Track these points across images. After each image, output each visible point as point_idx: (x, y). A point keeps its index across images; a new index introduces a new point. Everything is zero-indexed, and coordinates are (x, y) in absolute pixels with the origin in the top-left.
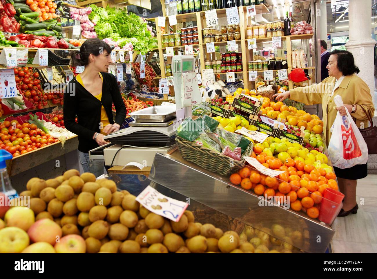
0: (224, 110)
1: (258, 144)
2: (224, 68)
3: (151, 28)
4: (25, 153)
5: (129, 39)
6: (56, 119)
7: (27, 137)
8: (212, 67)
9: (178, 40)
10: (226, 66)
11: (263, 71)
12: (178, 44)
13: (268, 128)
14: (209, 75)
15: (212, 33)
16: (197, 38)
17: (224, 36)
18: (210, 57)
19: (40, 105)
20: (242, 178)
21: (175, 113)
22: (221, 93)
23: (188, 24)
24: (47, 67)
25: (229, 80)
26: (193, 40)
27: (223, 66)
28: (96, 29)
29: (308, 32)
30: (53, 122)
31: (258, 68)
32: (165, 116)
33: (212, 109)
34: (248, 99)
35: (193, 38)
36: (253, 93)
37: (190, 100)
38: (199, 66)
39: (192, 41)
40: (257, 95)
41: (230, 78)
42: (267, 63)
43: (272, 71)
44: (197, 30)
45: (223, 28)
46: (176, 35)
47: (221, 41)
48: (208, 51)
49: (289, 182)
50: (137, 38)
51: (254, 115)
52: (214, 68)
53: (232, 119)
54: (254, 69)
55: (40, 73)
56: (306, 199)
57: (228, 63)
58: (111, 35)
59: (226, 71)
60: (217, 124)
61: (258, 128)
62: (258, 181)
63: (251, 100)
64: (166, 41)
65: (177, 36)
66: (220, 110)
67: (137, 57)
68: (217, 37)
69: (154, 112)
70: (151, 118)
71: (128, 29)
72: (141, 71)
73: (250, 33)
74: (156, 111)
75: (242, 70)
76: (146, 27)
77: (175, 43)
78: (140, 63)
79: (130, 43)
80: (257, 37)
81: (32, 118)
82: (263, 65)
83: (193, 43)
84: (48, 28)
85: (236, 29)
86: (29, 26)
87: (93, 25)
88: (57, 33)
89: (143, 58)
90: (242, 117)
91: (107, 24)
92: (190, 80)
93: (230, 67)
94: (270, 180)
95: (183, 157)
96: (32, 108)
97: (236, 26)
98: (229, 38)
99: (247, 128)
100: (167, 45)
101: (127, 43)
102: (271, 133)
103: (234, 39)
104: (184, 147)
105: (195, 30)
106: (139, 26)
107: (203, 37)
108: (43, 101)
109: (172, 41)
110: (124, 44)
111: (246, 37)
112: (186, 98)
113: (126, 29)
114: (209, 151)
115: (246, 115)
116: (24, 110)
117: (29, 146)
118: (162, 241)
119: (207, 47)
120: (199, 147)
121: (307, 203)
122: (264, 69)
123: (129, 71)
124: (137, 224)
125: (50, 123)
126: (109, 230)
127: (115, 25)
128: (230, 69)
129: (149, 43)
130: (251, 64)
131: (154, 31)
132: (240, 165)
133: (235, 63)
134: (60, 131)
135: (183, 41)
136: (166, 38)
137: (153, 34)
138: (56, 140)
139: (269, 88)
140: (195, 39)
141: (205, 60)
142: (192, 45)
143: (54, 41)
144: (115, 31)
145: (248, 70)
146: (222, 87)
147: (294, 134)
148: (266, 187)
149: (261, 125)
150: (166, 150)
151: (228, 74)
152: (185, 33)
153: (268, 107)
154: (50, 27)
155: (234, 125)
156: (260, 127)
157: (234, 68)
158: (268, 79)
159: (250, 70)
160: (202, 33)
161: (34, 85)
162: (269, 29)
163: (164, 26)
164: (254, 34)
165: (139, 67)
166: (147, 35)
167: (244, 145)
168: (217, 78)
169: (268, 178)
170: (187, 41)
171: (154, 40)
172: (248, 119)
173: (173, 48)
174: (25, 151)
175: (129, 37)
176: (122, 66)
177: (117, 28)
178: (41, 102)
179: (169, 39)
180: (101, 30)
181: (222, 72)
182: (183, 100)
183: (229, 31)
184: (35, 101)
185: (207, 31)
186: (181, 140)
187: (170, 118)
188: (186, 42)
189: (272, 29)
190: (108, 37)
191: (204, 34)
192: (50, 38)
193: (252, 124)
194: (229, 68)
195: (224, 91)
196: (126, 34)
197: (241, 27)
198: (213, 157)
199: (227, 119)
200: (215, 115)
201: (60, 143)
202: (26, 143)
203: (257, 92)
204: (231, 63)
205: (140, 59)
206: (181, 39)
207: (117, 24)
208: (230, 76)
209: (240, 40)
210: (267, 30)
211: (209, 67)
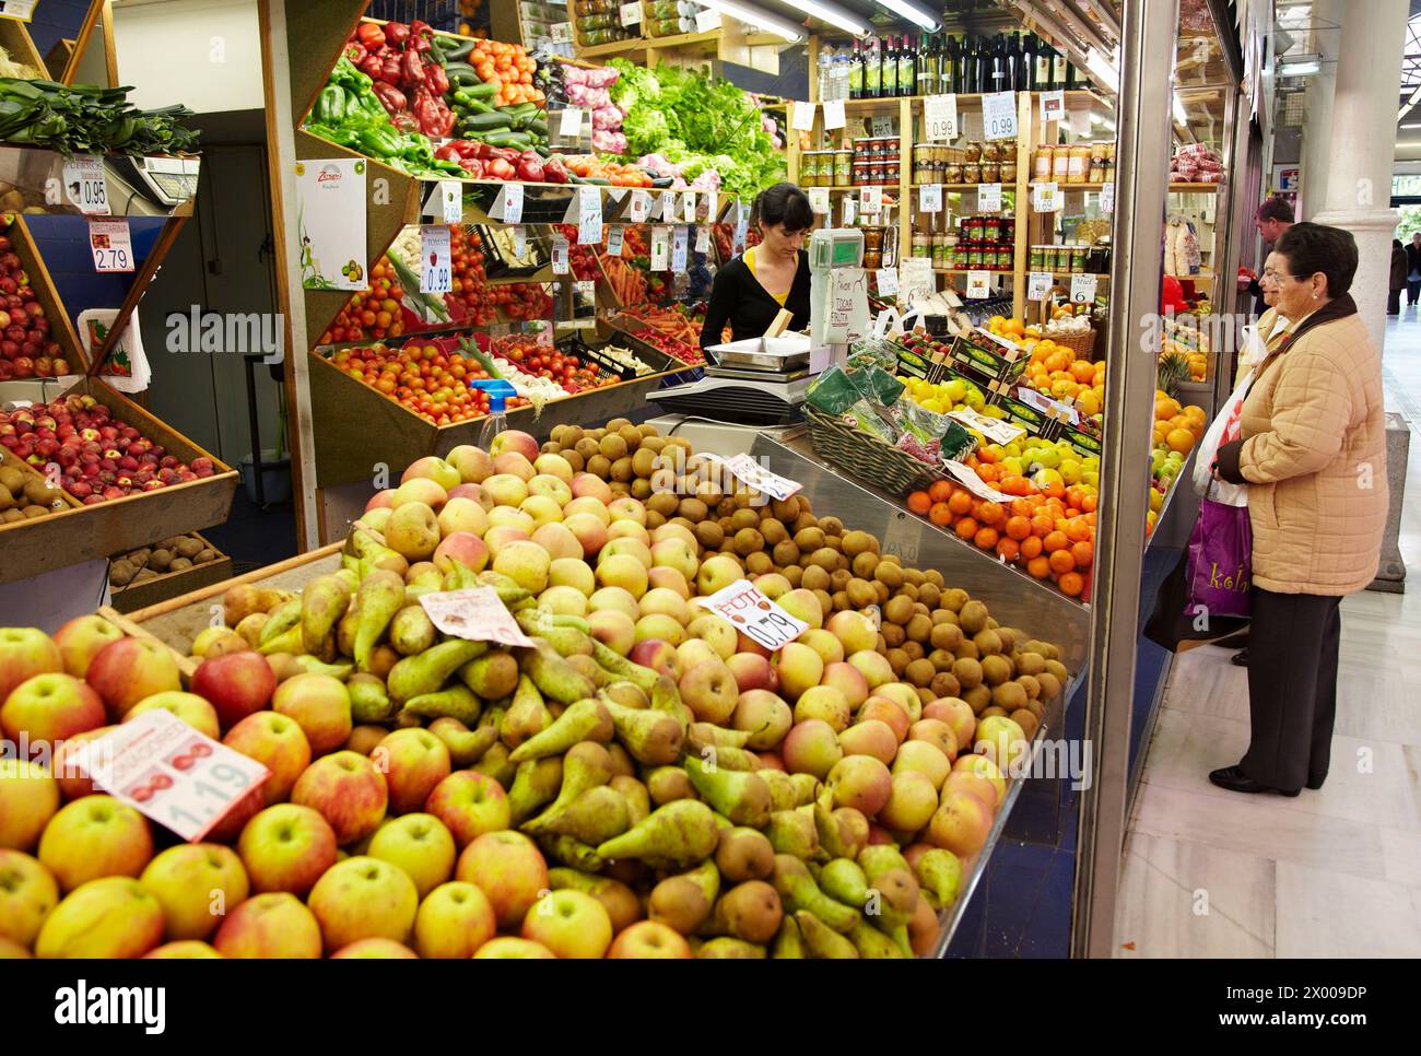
0: (929, 364)
1: (992, 446)
2: (962, 258)
3: (772, 124)
4: (461, 420)
5: (710, 159)
6: (518, 353)
7: (461, 387)
8: (931, 251)
9: (844, 170)
10: (968, 251)
11: (1068, 275)
12: (843, 181)
13: (1032, 416)
14: (917, 274)
15: (941, 157)
16: (897, 169)
17: (971, 169)
18: (930, 223)
19: (481, 317)
20: (933, 503)
21: (807, 355)
22: (946, 325)
23: (878, 123)
24: (515, 226)
25: (972, 293)
26: (885, 172)
27: (961, 251)
28: (626, 125)
29: (1206, 176)
30: (512, 361)
31: (1056, 265)
32: (785, 358)
33: (901, 359)
34: (991, 341)
35: (885, 169)
36: (1032, 333)
37: (845, 329)
38: (895, 245)
39: (881, 177)
40: (1042, 339)
41: (978, 285)
42: (1082, 254)
43: (1094, 275)
44: (898, 148)
45: (971, 147)
46: (838, 156)
47: (963, 182)
48: (924, 207)
49: (1031, 516)
50: (730, 154)
51: (1000, 381)
52: (937, 254)
53: (945, 385)
54: (1046, 268)
55: (483, 237)
56: (1058, 554)
57: (976, 243)
58: (662, 142)
59: (967, 267)
60: (900, 389)
61: (1008, 415)
62: (966, 510)
63: (999, 346)
64: (811, 171)
65: (842, 159)
66: (919, 362)
67: (728, 206)
68: (953, 170)
69: (762, 348)
70: (755, 361)
71: (710, 127)
72: (734, 248)
73: (1043, 165)
74: (767, 348)
75: (1011, 267)
76: (759, 120)
77: (834, 176)
78: (736, 225)
79: (714, 171)
80: (1062, 180)
81: (467, 345)
82: (1072, 257)
83: (885, 182)
84: (515, 124)
85: (1004, 153)
86: (474, 120)
87: (618, 116)
88: (536, 138)
89: (745, 212)
90: (970, 384)
91: (656, 113)
92: (848, 285)
93: (979, 255)
94: (988, 509)
95: (814, 449)
96: (460, 324)
97: (1006, 143)
98: (985, 176)
99: (979, 411)
100: (812, 182)
101: (704, 168)
102: (1036, 430)
103: (999, 180)
104: (818, 426)
105: (893, 147)
106: (740, 117)
107: (914, 167)
108: (486, 306)
109: (827, 171)
110: (697, 172)
111: (1032, 176)
112: (834, 325)
113: (704, 127)
114: (868, 437)
115: (980, 379)
116: (446, 326)
117: (468, 407)
118: (756, 526)
119: (923, 195)
120: (850, 428)
121: (1060, 562)
122: (1074, 269)
123: (704, 245)
124: (721, 502)
125: (504, 362)
126: (679, 505)
127: (675, 115)
128: (979, 262)
129: (764, 171)
130: (1039, 252)
131: (782, 131)
132: (930, 473)
133: (997, 246)
134: (527, 384)
135: (858, 173)
136: (813, 163)
137: (779, 141)
138: (522, 401)
139: (1081, 324)
140: (891, 172)
141: (915, 230)
142: (880, 187)
143: (535, 166)
144: (674, 134)
145: (1028, 268)
146: (951, 308)
147: (1093, 437)
148: (981, 523)
149: (1016, 408)
150: (780, 433)
151: (973, 276)
152: (866, 154)
153: (1060, 372)
154: (519, 122)
155: (946, 400)
156: (1013, 413)
157: (990, 258)
158: (1080, 298)
159: (1033, 268)
160: (913, 157)
161: (470, 265)
162: (1097, 161)
163: (809, 127)
164: (1056, 172)
165: (730, 233)
166: (760, 146)
167: (956, 440)
168: (941, 283)
169: (986, 504)
170: (869, 174)
171: (777, 160)
172: (984, 391)
173: (827, 189)
174: (461, 417)
175: (711, 149)
176: (686, 231)
177: (679, 124)
178: (482, 310)
179: (818, 165)
180: (638, 130)
181: (956, 268)
182: (826, 327)
183: (987, 158)
184: (469, 304)
185: (926, 151)
186: (812, 411)
187: (796, 366)
188: (865, 177)
189: (1105, 161)
190: (655, 148)
191: (918, 159)
192: (526, 156)
193: (995, 403)
194: (976, 258)
195: (955, 320)
196: (703, 143)
197: (1019, 147)
198: (876, 452)
199: (934, 386)
200: (908, 375)
201: (533, 410)
202: (460, 399)
203: (1044, 330)
204: (983, 246)
205: (735, 214)
206: (853, 169)
207: (682, 112)
208: (978, 280)
209: (1013, 185)
210: (1092, 161)
211: (924, 252)
